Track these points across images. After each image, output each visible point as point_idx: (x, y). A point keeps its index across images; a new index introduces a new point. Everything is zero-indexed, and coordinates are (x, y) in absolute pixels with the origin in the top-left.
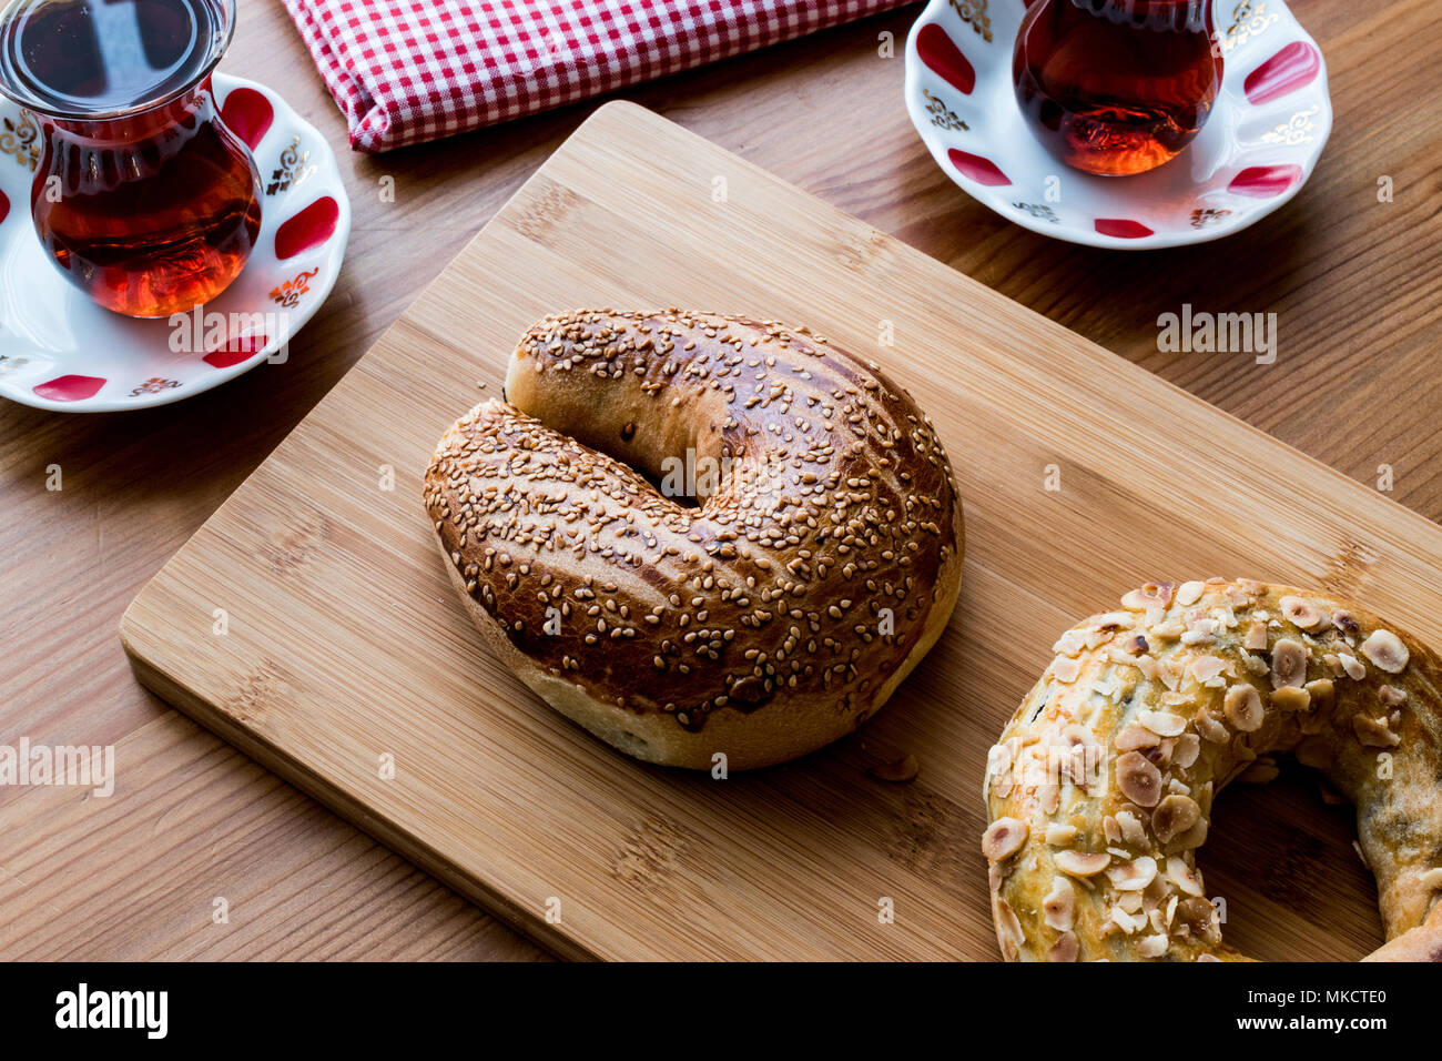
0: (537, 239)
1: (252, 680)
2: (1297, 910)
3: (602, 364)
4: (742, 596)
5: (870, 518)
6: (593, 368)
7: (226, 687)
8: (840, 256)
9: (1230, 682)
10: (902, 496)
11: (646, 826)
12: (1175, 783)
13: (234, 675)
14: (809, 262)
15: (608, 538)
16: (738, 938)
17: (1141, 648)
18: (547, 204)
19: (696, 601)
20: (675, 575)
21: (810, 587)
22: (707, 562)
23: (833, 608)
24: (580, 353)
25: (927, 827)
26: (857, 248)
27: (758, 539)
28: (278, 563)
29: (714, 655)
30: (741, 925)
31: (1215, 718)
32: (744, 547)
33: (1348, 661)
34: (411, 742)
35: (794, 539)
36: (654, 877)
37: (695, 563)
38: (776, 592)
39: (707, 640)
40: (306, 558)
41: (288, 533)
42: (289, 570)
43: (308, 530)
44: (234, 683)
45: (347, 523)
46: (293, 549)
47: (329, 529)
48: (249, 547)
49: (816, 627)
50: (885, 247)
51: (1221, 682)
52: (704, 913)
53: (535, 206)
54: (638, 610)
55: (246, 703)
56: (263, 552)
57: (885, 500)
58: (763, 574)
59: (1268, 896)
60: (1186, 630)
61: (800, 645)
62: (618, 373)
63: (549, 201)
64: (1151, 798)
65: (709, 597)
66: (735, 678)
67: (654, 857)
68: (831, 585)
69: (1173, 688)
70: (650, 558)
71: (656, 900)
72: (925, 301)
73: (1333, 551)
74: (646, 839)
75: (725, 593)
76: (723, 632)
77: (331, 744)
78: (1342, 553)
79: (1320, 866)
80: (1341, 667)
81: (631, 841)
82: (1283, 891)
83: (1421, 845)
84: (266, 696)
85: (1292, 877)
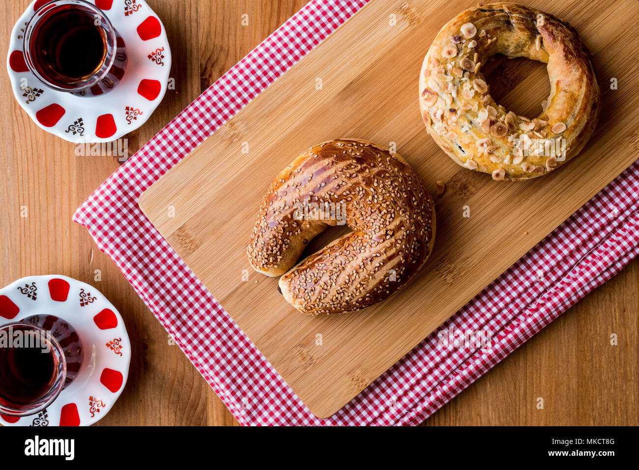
0: (197, 247)
1: (353, 380)
2: (519, 82)
3: (284, 246)
4: (406, 232)
5: (389, 183)
6: (284, 249)
7: (353, 389)
8: (234, 141)
9: (473, 88)
10: (380, 168)
11: (438, 270)
12: (501, 119)
13: (350, 386)
14: (234, 153)
15: (370, 267)
17: (453, 111)
18: (182, 239)
19: (404, 247)
20: (393, 251)
21: (408, 210)
22: (393, 240)
23: (415, 204)
24: (277, 252)
25: (461, 185)
26: (232, 134)
27: (389, 222)
28: (310, 364)
29: (419, 245)
30: (477, 251)
31: (483, 98)
32: (392, 226)
33: (471, 45)
34: (388, 335)
35: (393, 210)
36: (455, 273)
37: (392, 244)
38: (408, 221)
39: (415, 246)
40: (311, 355)
41: (300, 359)
42: (314, 361)
43: (301, 353)
44: (353, 387)
45: (301, 339)
46: (306, 358)
47: (301, 345)
48: (302, 372)
49: (419, 211)
50: (234, 124)
51: (473, 91)
52: (471, 260)
53: (182, 244)
54: (399, 265)
55: (361, 384)
56: (305, 368)
57: (382, 176)
58: (401, 224)
59: (513, 89)
60: (451, 94)
61: (423, 217)
62: (288, 241)
64: (505, 129)
65: (404, 243)
66: (425, 239)
67: (448, 271)
68: (408, 202)
69: (471, 107)
70: (384, 257)
71: (462, 274)
72: (262, 117)
73: (400, 16)
74: (441, 272)
75: (404, 237)
76: (414, 241)
77: (383, 360)
78: (402, 14)
79: (507, 69)
80: (472, 48)
81: (441, 276)
82: (512, 83)
83: (527, 44)
84: (360, 377)
85: (508, 79)
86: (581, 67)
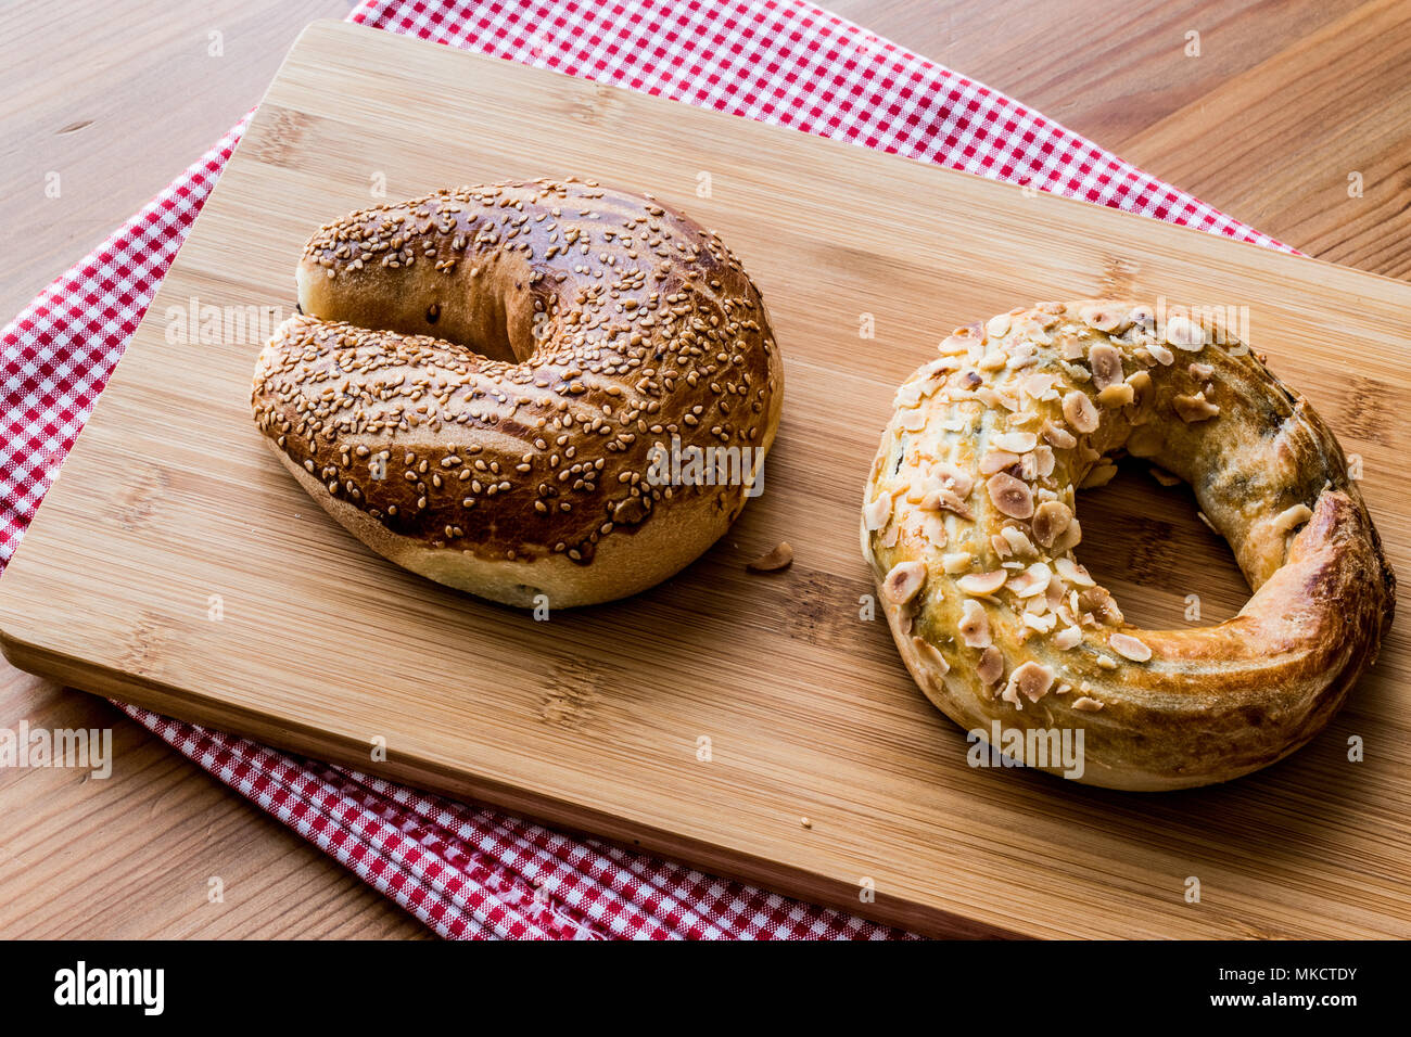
0: (282, 164)
1: (137, 634)
2: (1167, 588)
3: (392, 256)
4: (602, 425)
5: (697, 326)
6: (385, 262)
7: (115, 647)
8: (573, 115)
9: (1062, 393)
10: (719, 302)
11: (559, 669)
12: (1042, 492)
13: (118, 634)
14: (546, 126)
15: (457, 405)
16: (677, 746)
17: (976, 384)
18: (280, 130)
19: (561, 440)
20: (532, 421)
21: (663, 402)
22: (561, 402)
23: (688, 417)
25: (817, 602)
26: (588, 103)
27: (601, 370)
28: (127, 521)
29: (591, 486)
30: (675, 734)
31: (1059, 427)
32: (590, 380)
33: (1156, 350)
34: (311, 651)
35: (636, 362)
36: (580, 712)
37: (548, 406)
38: (633, 414)
39: (581, 474)
40: (153, 509)
41: (128, 491)
42: (140, 524)
43: (146, 483)
44: (120, 642)
45: (181, 467)
46: (137, 504)
47: (168, 478)
48: (93, 513)
50: (612, 97)
51: (1055, 394)
52: (637, 732)
53: (269, 134)
54: (509, 462)
55: (138, 657)
56: (108, 514)
57: (706, 308)
58: (615, 399)
59: (1138, 583)
60: (1008, 357)
62: (410, 260)
63: (281, 127)
64: (1026, 510)
65: (572, 434)
66: (615, 502)
67: (576, 695)
68: (681, 395)
69: (1015, 410)
70: (505, 413)
73: (1100, 270)
74: (563, 680)
75: (587, 426)
76: (593, 463)
77: (234, 674)
78: (1107, 270)
79: (1174, 545)
80: (1152, 358)
81: (550, 686)
82: (1149, 575)
83: (1264, 496)
84: (156, 646)
85: (1153, 561)
86: (1321, 629)
